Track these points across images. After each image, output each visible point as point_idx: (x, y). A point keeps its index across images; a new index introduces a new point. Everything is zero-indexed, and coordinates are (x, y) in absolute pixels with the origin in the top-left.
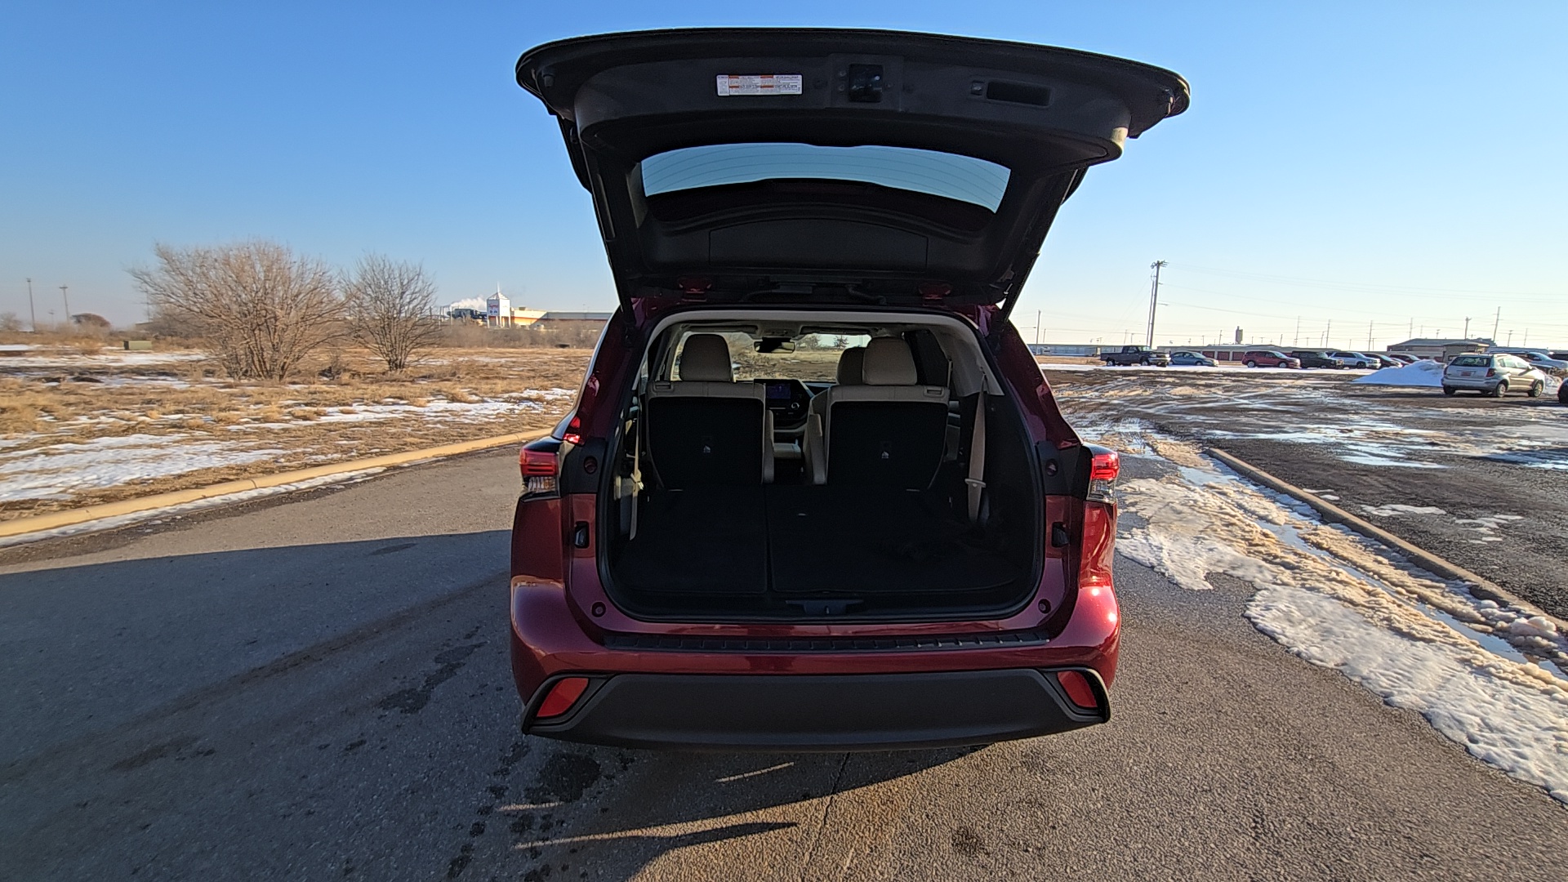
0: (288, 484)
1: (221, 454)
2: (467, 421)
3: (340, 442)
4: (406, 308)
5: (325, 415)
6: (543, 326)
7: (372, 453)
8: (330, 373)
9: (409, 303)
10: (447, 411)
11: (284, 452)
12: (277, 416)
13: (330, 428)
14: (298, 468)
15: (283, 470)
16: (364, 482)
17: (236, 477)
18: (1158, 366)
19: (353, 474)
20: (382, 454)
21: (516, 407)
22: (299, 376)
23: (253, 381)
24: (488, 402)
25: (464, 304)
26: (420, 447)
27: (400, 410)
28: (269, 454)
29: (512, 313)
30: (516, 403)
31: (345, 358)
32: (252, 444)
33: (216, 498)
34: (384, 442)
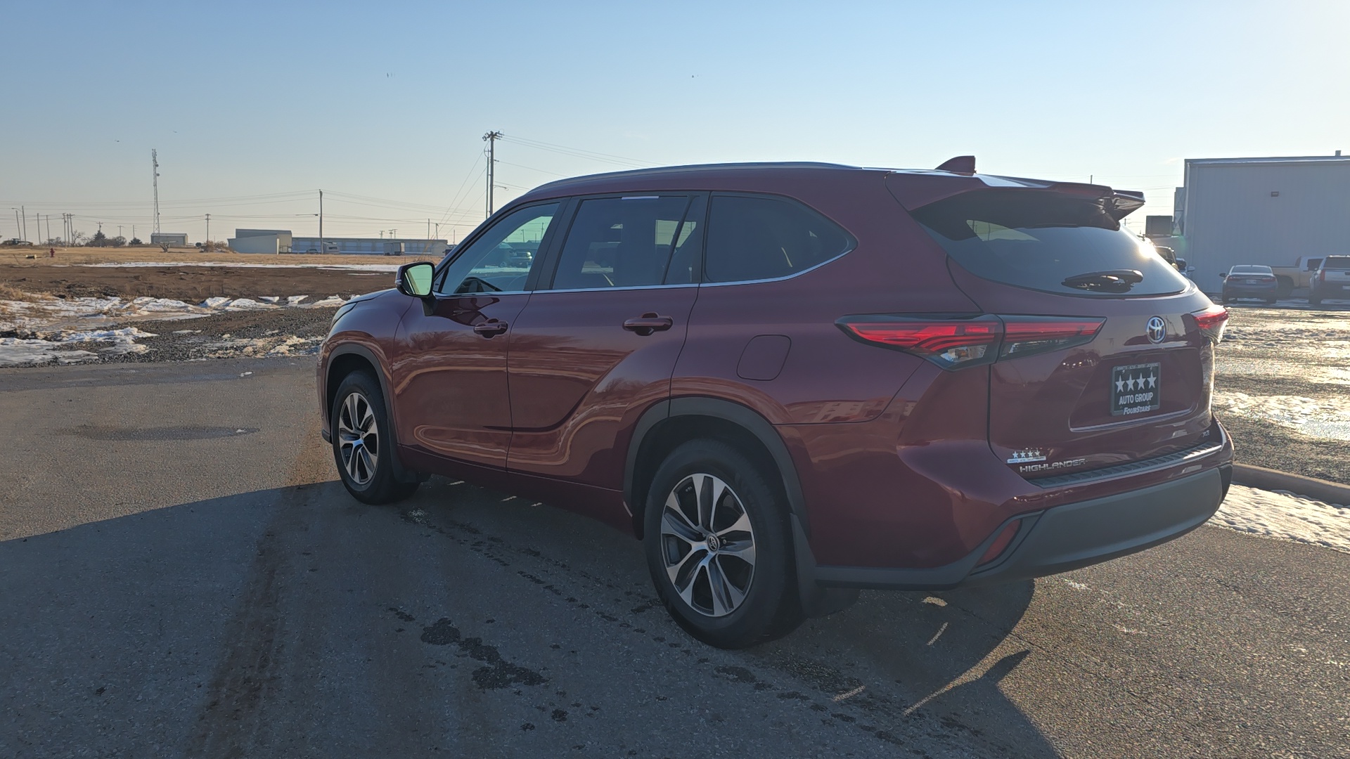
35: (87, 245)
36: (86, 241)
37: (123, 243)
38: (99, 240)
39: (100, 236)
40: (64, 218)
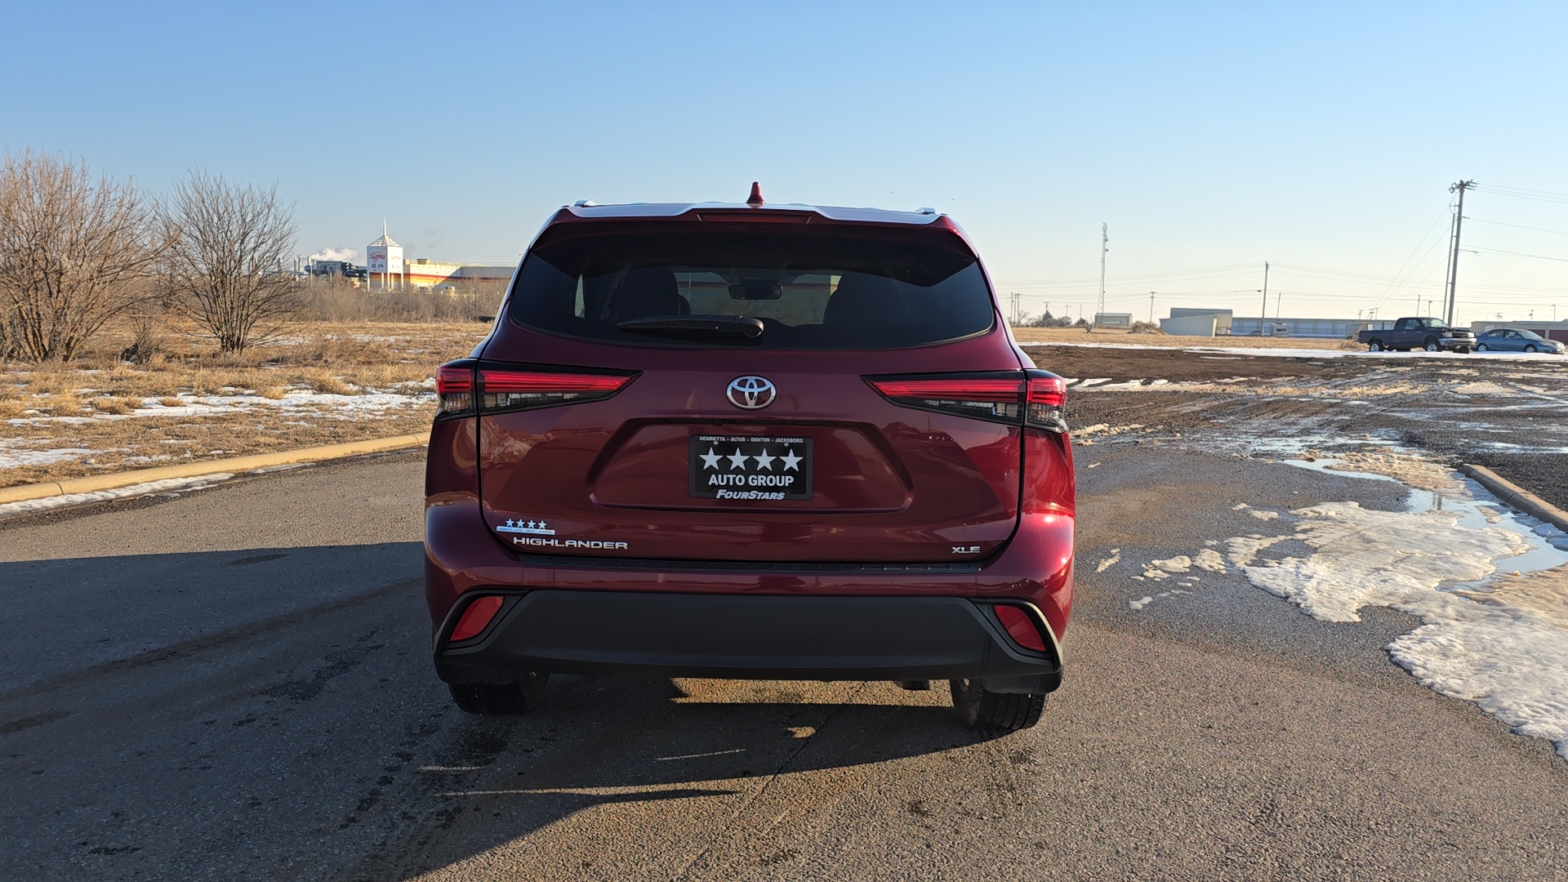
0: (104, 490)
1: (7, 452)
2: (342, 418)
3: (167, 442)
4: (249, 257)
5: (140, 407)
6: (453, 288)
7: (212, 455)
8: (135, 354)
9: (254, 249)
10: (313, 405)
11: (93, 452)
12: (74, 407)
13: (150, 424)
14: (116, 471)
15: (95, 472)
16: (207, 490)
17: (35, 480)
18: (1455, 351)
19: (189, 480)
20: (226, 456)
21: (414, 400)
22: (89, 358)
23: (23, 364)
24: (372, 394)
25: (331, 256)
26: (279, 448)
27: (246, 402)
28: (73, 454)
29: (406, 267)
30: (414, 395)
31: (158, 333)
32: (48, 441)
33: (13, 504)
34: (229, 442)
35: (1032, 326)
36: (1032, 321)
37: (1068, 323)
38: (1047, 321)
39: (1047, 316)
40: (1012, 298)
